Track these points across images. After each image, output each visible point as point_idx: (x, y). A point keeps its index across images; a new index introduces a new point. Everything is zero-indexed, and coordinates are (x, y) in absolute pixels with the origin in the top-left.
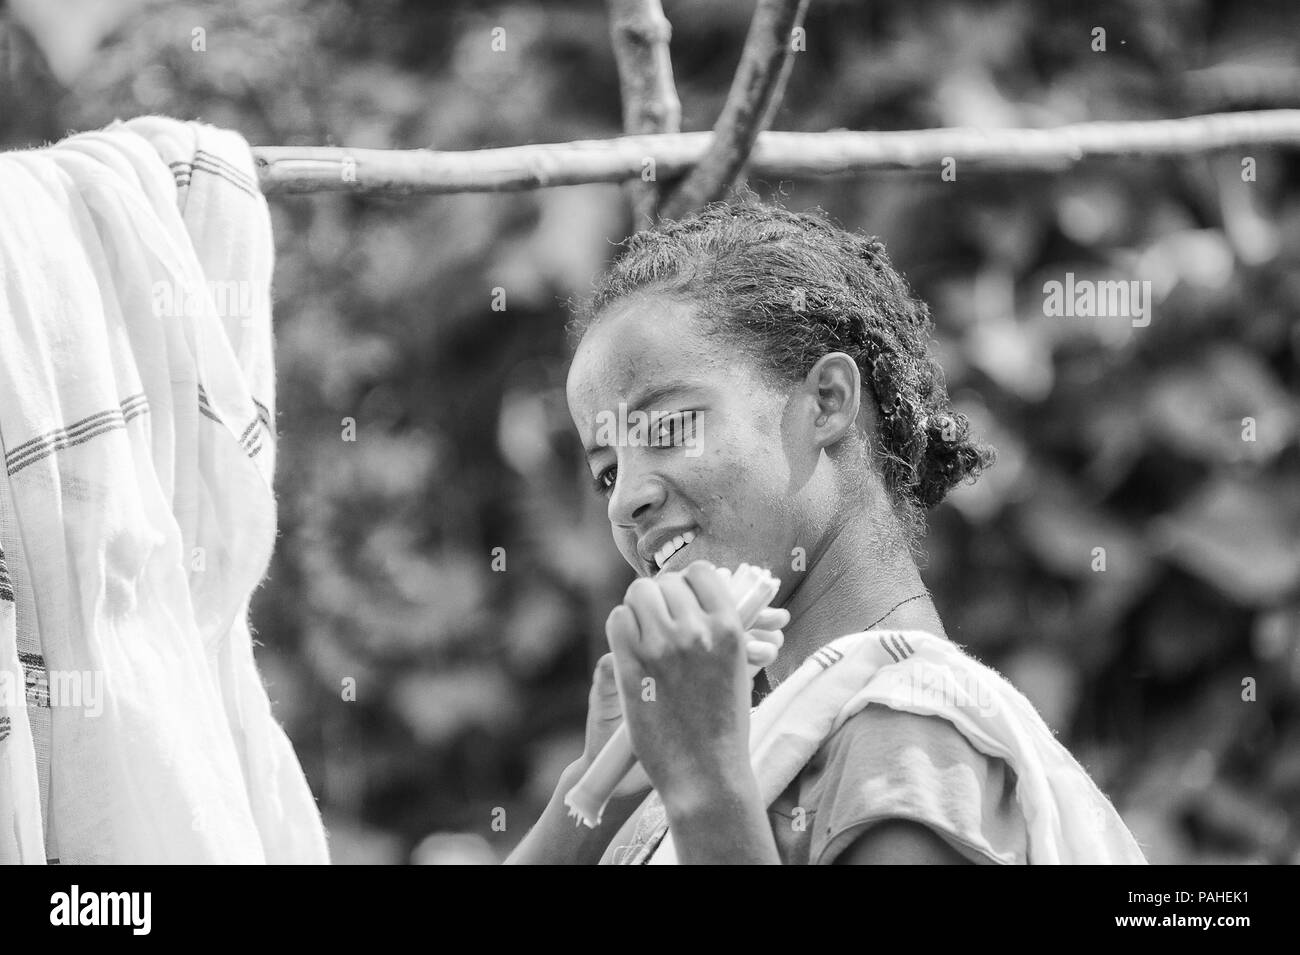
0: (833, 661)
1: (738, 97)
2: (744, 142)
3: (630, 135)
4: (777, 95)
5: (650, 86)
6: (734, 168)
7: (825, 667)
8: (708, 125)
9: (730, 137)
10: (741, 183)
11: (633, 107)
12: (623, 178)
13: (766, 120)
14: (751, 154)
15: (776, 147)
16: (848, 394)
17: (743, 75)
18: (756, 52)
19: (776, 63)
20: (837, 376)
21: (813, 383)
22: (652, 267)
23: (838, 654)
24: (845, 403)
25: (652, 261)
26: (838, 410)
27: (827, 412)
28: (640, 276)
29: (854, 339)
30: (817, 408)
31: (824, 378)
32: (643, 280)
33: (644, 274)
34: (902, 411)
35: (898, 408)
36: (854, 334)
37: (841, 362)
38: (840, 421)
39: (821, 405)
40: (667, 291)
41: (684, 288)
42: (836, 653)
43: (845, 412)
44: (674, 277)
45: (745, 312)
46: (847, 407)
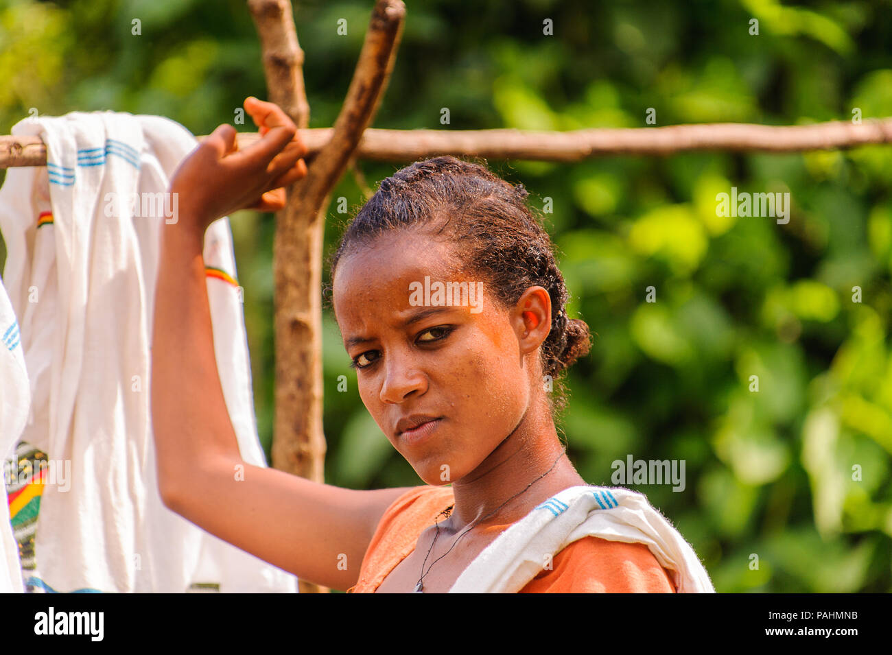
0: (562, 511)
1: (350, 104)
2: (354, 135)
4: (378, 103)
5: (288, 95)
6: (347, 154)
7: (557, 515)
8: (329, 124)
9: (343, 133)
10: (351, 164)
13: (369, 121)
14: (359, 145)
15: (377, 139)
16: (544, 318)
17: (354, 89)
18: (364, 73)
19: (378, 80)
20: (535, 304)
21: (521, 306)
22: (412, 211)
23: (564, 505)
24: (542, 323)
25: (410, 206)
26: (536, 327)
27: (528, 329)
28: (402, 217)
29: (541, 274)
30: (524, 327)
31: (528, 305)
32: (406, 220)
33: (406, 216)
34: (560, 323)
35: (558, 321)
36: (543, 270)
37: (540, 293)
38: (538, 336)
39: (525, 324)
40: (429, 233)
41: (440, 232)
42: (562, 503)
43: (541, 330)
44: (430, 221)
45: (484, 253)
46: (543, 327)
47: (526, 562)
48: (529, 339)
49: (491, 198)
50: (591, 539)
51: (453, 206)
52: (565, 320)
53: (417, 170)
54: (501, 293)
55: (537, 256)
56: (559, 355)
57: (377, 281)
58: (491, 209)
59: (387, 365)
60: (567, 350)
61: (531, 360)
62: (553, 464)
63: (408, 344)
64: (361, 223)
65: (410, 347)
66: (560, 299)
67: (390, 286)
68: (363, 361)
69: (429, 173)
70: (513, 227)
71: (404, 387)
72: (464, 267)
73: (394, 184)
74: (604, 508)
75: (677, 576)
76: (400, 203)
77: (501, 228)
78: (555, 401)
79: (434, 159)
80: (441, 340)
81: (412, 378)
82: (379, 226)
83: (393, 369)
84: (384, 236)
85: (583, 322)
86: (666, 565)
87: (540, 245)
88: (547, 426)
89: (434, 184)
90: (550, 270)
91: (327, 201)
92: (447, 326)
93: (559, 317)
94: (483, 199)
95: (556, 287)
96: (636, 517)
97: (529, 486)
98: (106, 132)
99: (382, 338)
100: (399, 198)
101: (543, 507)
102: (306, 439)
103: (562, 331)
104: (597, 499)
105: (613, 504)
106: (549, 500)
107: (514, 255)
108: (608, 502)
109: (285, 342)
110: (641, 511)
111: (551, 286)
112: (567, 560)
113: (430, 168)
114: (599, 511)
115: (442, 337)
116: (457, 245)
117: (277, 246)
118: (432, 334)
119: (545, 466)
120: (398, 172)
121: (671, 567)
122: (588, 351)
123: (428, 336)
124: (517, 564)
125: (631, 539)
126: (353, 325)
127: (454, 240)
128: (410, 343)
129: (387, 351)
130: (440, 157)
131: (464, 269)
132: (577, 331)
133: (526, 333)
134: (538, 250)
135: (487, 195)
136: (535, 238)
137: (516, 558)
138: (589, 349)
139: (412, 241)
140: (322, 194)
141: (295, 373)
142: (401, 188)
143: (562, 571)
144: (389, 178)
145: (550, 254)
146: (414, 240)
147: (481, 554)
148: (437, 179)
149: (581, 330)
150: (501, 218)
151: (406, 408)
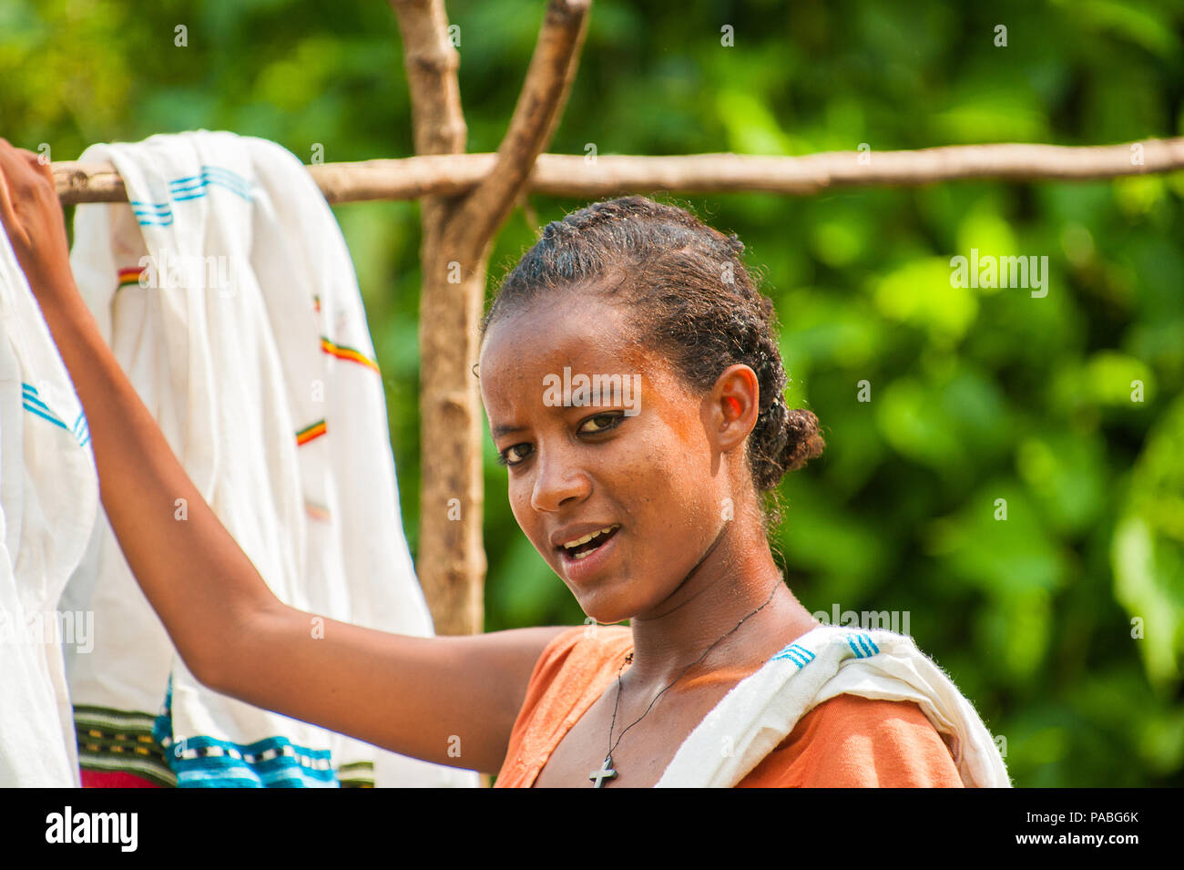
0: (808, 662)
1: (520, 122)
2: (524, 164)
3: (420, 154)
4: (555, 123)
5: (440, 111)
6: (515, 188)
7: (801, 667)
8: (490, 146)
9: (510, 159)
10: (520, 200)
11: (423, 130)
12: (411, 194)
13: (543, 144)
14: (530, 175)
15: (553, 168)
16: (748, 405)
17: (524, 103)
18: (537, 82)
19: (555, 92)
20: (738, 388)
21: (719, 390)
22: (579, 265)
23: (810, 653)
24: (745, 412)
25: (577, 259)
26: (738, 418)
27: (728, 419)
28: (567, 272)
29: (749, 350)
30: (722, 416)
31: (728, 388)
32: (571, 277)
33: (571, 271)
34: (775, 414)
35: (773, 411)
36: (750, 345)
37: (744, 373)
38: (741, 430)
39: (724, 412)
40: (599, 293)
41: (614, 292)
42: (807, 651)
43: (744, 421)
44: (602, 279)
45: (669, 322)
46: (748, 416)
47: (765, 730)
48: (728, 432)
49: (686, 251)
50: (847, 699)
51: (633, 261)
52: (782, 410)
53: (594, 213)
54: (690, 373)
55: (741, 327)
56: (776, 455)
57: (528, 353)
58: (683, 265)
59: (541, 461)
60: (790, 449)
61: (733, 460)
62: (770, 594)
63: (568, 435)
64: (515, 280)
65: (569, 439)
66: (775, 382)
67: (544, 360)
68: (513, 457)
69: (608, 217)
70: (712, 288)
71: (559, 490)
72: (642, 339)
73: (560, 231)
74: (860, 656)
75: (956, 741)
76: (565, 254)
77: (694, 288)
78: (768, 513)
79: (619, 199)
80: (608, 431)
81: (570, 480)
82: (535, 283)
83: (547, 467)
84: (544, 297)
85: (811, 413)
86: (941, 729)
87: (745, 313)
88: (759, 545)
89: (613, 232)
90: (761, 345)
91: (489, 248)
92: (616, 413)
93: (774, 406)
94: (675, 252)
95: (770, 367)
96: (903, 667)
97: (740, 623)
98: (199, 156)
99: (535, 427)
100: (564, 249)
101: (783, 657)
102: (461, 555)
103: (779, 424)
104: (852, 645)
105: (873, 652)
106: (788, 647)
107: (709, 325)
108: (865, 648)
109: (435, 430)
110: (909, 659)
111: (764, 366)
112: (817, 726)
113: (612, 211)
114: (854, 660)
115: (610, 427)
116: (634, 311)
117: (424, 305)
118: (596, 424)
119: (759, 598)
120: (569, 215)
121: (948, 732)
122: (822, 451)
123: (591, 426)
124: (754, 733)
125: (898, 696)
126: (500, 410)
127: (631, 304)
128: (570, 434)
129: (541, 443)
130: (627, 198)
131: (642, 341)
132: (801, 425)
133: (725, 425)
134: (744, 318)
135: (681, 246)
136: (741, 304)
137: (751, 726)
138: (823, 449)
139: (576, 304)
140: (483, 239)
141: (446, 470)
142: (570, 236)
143: (810, 740)
144: (554, 222)
145: (760, 323)
146: (578, 302)
147: (706, 719)
148: (616, 224)
149: (808, 424)
150: (697, 277)
151: (563, 519)
